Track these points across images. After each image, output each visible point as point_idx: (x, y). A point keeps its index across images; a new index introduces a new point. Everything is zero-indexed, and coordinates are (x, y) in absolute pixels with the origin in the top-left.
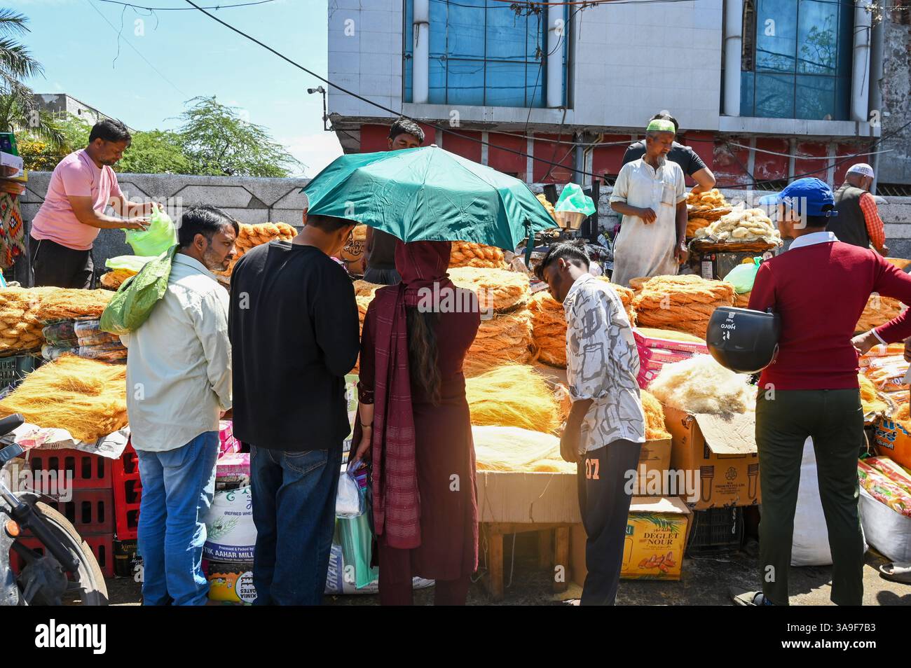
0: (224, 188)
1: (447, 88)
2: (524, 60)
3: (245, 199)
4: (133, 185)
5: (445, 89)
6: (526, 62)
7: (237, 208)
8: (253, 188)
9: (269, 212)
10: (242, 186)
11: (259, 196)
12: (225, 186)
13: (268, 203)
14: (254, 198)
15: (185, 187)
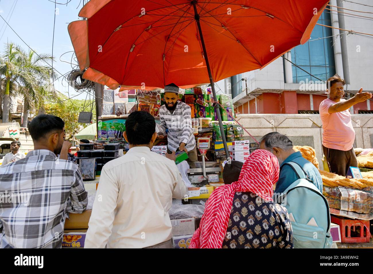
0: (301, 119)
1: (296, 77)
2: (325, 66)
3: (310, 124)
4: (264, 119)
5: (296, 78)
6: (326, 66)
7: (307, 128)
8: (313, 119)
9: (320, 129)
10: (308, 118)
11: (315, 122)
12: (302, 118)
13: (320, 126)
14: (314, 123)
15: (286, 119)
